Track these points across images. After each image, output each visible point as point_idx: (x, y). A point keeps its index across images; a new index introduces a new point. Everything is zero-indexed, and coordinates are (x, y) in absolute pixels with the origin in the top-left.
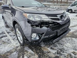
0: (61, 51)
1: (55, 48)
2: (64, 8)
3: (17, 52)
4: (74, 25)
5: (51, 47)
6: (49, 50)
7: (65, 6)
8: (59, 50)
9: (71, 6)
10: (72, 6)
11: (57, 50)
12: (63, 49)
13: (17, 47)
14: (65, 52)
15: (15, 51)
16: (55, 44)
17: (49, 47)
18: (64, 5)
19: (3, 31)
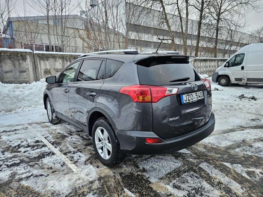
0: (197, 193)
1: (183, 186)
2: (205, 69)
3: (95, 193)
4: (230, 128)
5: (174, 184)
6: (169, 190)
7: (208, 64)
8: (192, 190)
9: (225, 66)
10: (229, 66)
11: (188, 191)
12: (201, 188)
13: (92, 182)
14: (205, 194)
15: (89, 193)
16: (183, 176)
17: (169, 184)
18: (205, 60)
19: (37, 139)
